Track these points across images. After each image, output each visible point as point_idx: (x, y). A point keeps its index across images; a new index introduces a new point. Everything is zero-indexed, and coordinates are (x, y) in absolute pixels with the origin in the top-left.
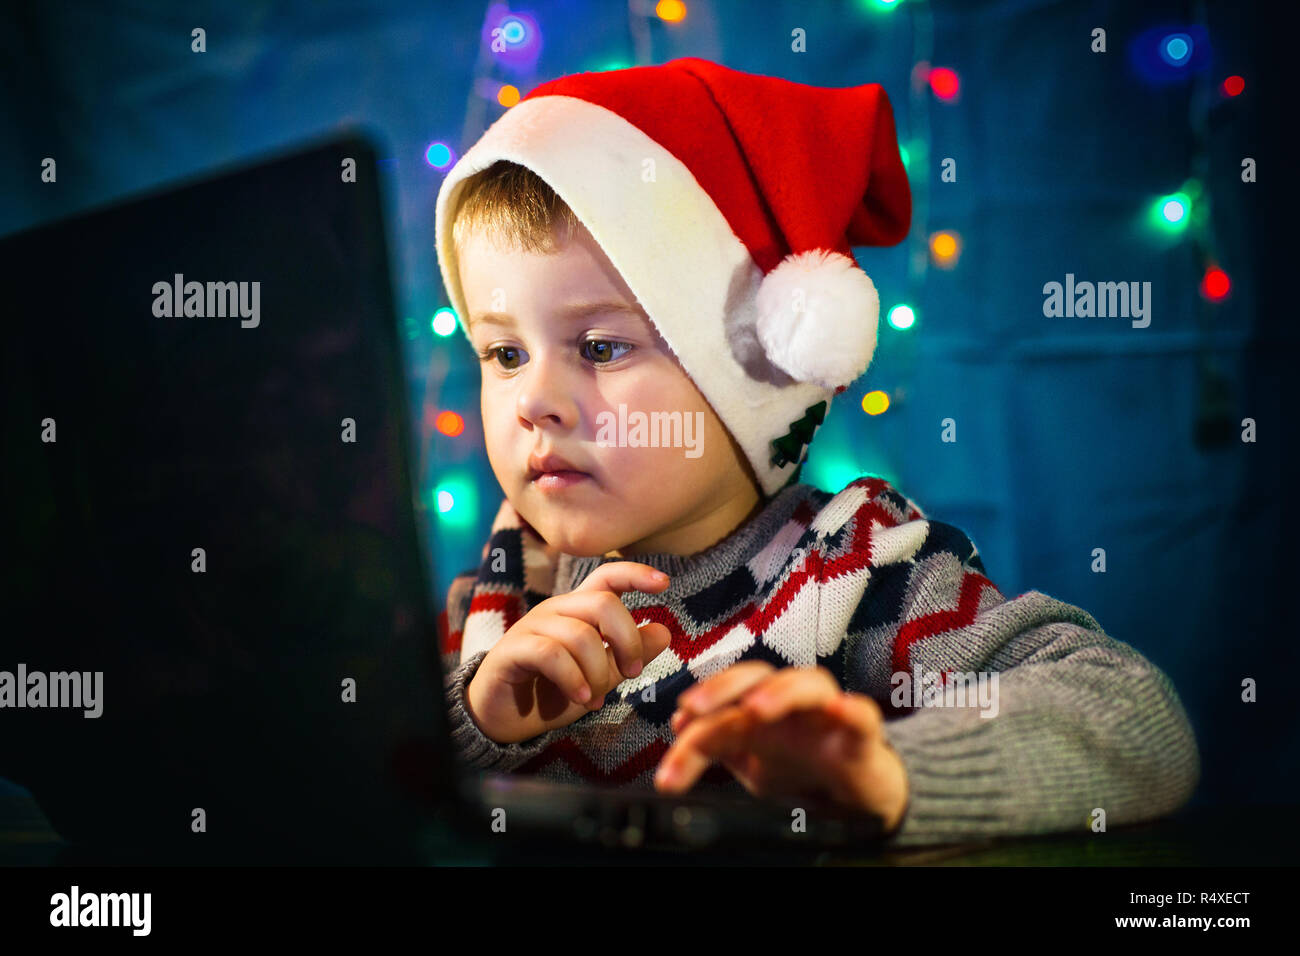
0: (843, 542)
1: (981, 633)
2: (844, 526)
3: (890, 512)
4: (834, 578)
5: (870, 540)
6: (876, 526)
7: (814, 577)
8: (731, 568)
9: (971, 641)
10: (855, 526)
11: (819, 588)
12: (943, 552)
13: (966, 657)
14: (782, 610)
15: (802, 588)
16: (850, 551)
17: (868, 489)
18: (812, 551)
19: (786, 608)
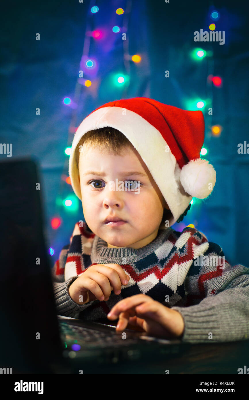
0: (185, 251)
1: (224, 279)
2: (184, 245)
3: (197, 239)
4: (182, 263)
5: (193, 251)
6: (194, 245)
7: (176, 262)
8: (149, 253)
9: (221, 281)
10: (188, 245)
11: (178, 266)
12: (212, 252)
13: (220, 286)
14: (167, 272)
15: (173, 266)
16: (187, 254)
17: (191, 233)
18: (175, 254)
19: (168, 272)
